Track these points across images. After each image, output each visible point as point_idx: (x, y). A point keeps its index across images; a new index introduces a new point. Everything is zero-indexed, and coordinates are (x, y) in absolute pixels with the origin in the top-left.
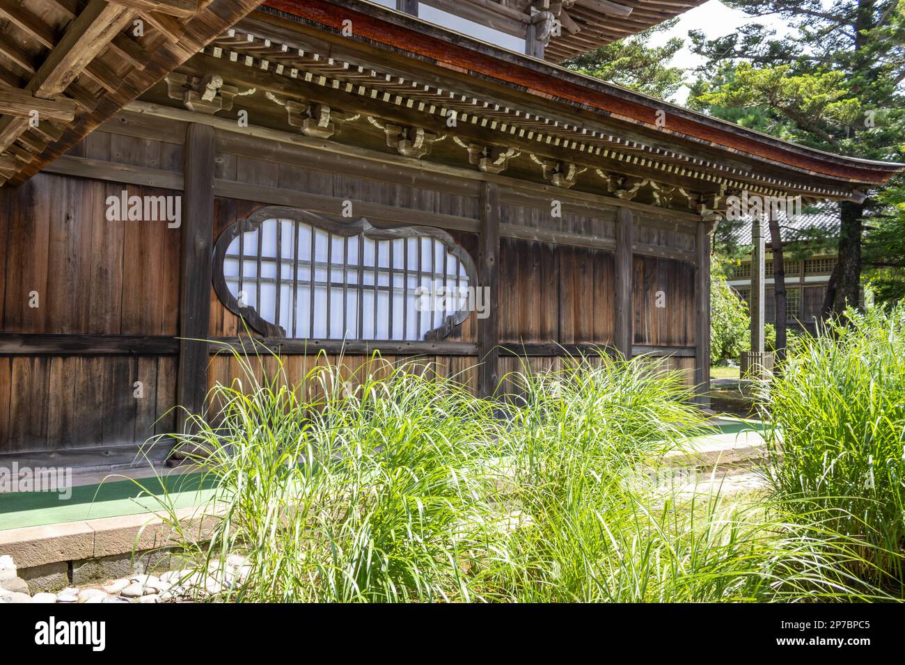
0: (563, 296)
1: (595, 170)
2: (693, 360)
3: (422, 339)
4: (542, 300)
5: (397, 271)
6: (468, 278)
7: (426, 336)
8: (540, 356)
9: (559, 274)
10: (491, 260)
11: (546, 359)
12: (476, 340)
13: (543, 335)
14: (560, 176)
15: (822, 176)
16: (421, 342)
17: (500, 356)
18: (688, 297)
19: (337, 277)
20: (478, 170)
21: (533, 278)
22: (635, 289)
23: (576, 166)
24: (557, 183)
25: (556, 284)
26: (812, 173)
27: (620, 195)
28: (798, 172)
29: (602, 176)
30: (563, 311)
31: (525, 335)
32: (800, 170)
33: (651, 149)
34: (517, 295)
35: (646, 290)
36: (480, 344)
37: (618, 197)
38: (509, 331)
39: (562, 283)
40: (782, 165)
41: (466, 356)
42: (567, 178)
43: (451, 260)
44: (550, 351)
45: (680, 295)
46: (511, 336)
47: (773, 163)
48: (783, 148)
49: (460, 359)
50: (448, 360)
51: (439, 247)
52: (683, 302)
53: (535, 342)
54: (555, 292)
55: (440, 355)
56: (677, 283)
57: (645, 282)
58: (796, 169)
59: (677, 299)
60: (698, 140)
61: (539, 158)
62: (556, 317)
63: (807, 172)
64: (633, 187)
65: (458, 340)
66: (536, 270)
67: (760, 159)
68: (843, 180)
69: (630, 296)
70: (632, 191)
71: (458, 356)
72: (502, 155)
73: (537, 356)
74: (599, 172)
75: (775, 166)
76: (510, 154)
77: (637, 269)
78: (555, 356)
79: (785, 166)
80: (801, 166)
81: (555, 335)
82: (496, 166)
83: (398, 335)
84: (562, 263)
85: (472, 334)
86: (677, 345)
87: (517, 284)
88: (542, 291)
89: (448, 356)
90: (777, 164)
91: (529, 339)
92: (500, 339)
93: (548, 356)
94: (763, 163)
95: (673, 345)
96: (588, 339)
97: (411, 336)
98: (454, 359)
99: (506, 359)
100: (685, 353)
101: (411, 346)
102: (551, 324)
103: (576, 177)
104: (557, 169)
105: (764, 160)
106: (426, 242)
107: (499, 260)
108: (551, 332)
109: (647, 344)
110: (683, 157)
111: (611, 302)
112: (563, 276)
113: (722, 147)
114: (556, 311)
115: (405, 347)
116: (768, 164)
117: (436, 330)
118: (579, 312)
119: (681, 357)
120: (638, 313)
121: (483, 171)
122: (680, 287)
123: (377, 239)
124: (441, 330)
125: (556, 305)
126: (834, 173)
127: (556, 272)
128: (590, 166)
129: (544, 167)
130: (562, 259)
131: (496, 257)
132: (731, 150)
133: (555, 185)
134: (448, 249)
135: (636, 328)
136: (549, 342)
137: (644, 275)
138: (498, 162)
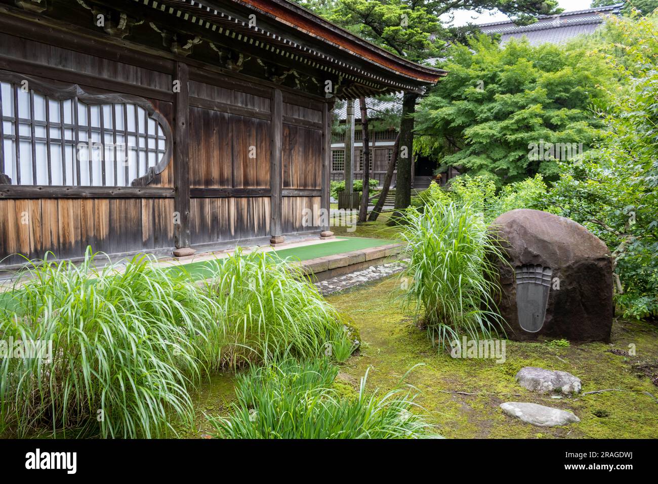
0: (236, 154)
1: (256, 59)
2: (319, 198)
3: (130, 185)
4: (221, 157)
5: (107, 130)
6: (165, 138)
7: (133, 183)
8: (220, 197)
9: (232, 136)
10: (183, 124)
11: (224, 199)
12: (172, 186)
13: (222, 182)
14: (232, 62)
15: (403, 75)
16: (129, 188)
17: (191, 198)
18: (317, 156)
19: (54, 134)
20: (171, 52)
21: (214, 139)
22: (284, 149)
23: (244, 55)
24: (230, 67)
25: (230, 143)
26: (397, 73)
27: (274, 80)
28: (389, 71)
29: (261, 64)
30: (235, 164)
31: (208, 182)
32: (391, 70)
33: (300, 48)
34: (203, 152)
35: (290, 150)
36: (176, 189)
37: (272, 81)
38: (197, 179)
39: (235, 143)
40: (380, 66)
41: (165, 198)
42: (238, 64)
43: (151, 123)
44: (227, 193)
45: (312, 154)
46: (199, 183)
47: (376, 64)
48: (382, 54)
49: (161, 200)
50: (151, 201)
51: (141, 112)
52: (314, 158)
53: (215, 187)
54: (230, 150)
55: (145, 198)
56: (311, 145)
57: (290, 144)
58: (389, 69)
59: (310, 156)
60: (332, 44)
61: (216, 46)
62: (231, 169)
63: (394, 72)
64: (283, 74)
65: (159, 186)
66: (216, 133)
67: (368, 60)
68: (414, 79)
69: (281, 154)
70: (282, 77)
71: (159, 198)
72: (190, 41)
73: (218, 198)
74: (259, 61)
75: (376, 66)
76: (196, 41)
77: (285, 134)
78: (230, 197)
79: (382, 67)
80: (391, 67)
81: (230, 183)
82: (185, 50)
83: (110, 183)
84: (234, 128)
85: (170, 182)
86: (310, 188)
87: (202, 144)
88: (221, 149)
89: (151, 198)
90: (378, 65)
91: (211, 185)
92: (191, 185)
93: (225, 197)
94: (369, 63)
95: (307, 188)
96: (253, 185)
97: (121, 183)
98: (156, 200)
99: (195, 200)
100: (314, 193)
101: (122, 191)
102: (227, 173)
103: (244, 64)
104: (230, 57)
105: (371, 61)
106: (130, 109)
107: (189, 124)
108: (228, 180)
109: (291, 188)
110: (321, 55)
111: (268, 157)
112: (235, 139)
113: (347, 50)
114: (230, 164)
115: (116, 192)
116: (373, 64)
117: (141, 179)
118: (247, 165)
119: (313, 196)
120: (285, 166)
121: (175, 53)
122: (312, 147)
123: (88, 104)
124: (146, 178)
125: (231, 159)
126: (410, 74)
127: (230, 135)
128: (253, 56)
129: (220, 53)
130: (234, 125)
131: (186, 122)
132: (351, 52)
133: (229, 68)
134: (149, 114)
135: (284, 176)
136: (226, 187)
137: (289, 138)
138: (186, 47)
